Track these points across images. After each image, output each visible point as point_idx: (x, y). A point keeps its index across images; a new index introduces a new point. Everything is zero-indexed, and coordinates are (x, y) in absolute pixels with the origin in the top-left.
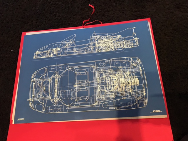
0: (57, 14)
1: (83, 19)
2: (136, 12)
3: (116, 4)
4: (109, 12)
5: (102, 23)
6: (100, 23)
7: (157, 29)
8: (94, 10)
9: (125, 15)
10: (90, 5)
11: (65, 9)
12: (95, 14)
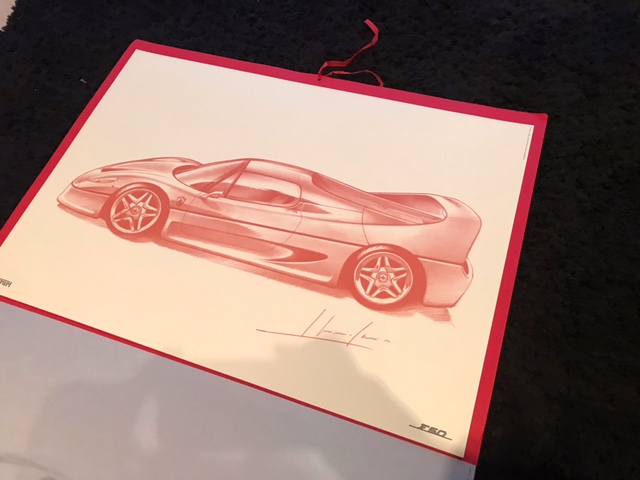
0: (260, 19)
1: (330, 56)
2: (509, 84)
3: (454, 43)
4: (420, 59)
5: (382, 84)
6: (378, 84)
7: (557, 158)
8: (375, 39)
9: (470, 83)
10: (368, 22)
11: (290, 12)
12: (374, 54)
